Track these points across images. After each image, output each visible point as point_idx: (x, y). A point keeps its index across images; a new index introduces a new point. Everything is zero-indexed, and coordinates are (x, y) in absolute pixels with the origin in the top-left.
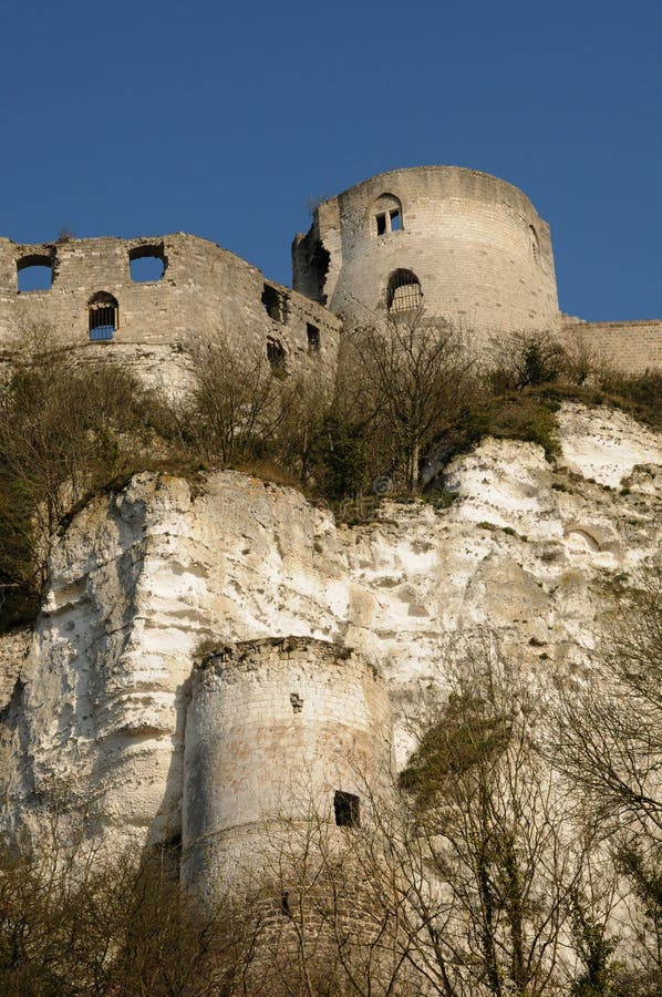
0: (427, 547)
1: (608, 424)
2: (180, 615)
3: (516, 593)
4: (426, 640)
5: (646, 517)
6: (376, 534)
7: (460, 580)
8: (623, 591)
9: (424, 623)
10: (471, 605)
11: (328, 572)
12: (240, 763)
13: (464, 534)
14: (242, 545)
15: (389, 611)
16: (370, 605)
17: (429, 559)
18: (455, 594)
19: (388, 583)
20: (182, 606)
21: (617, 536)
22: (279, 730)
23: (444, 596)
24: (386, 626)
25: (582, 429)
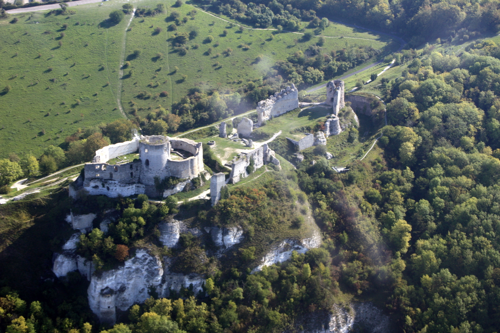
0: (122, 270)
1: (141, 251)
3: (128, 274)
5: (142, 261)
6: (118, 270)
8: (139, 270)
10: (125, 275)
13: (125, 269)
16: (117, 276)
19: (118, 274)
20: (99, 287)
25: (138, 252)
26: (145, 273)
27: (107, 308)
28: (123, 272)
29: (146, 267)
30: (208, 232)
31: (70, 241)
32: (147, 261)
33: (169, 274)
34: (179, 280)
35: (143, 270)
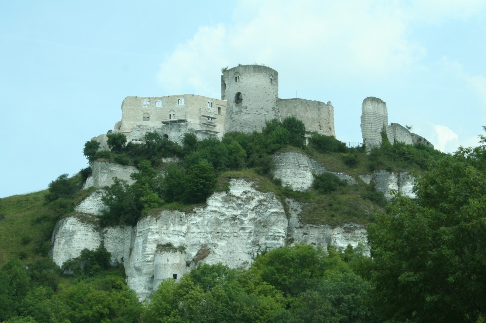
0: (201, 216)
1: (239, 183)
2: (155, 241)
3: (215, 224)
4: (199, 234)
5: (243, 203)
6: (192, 215)
7: (206, 222)
8: (236, 219)
9: (199, 230)
10: (207, 227)
11: (182, 225)
12: (160, 269)
13: (208, 213)
14: (166, 226)
15: (194, 229)
16: (190, 228)
17: (202, 218)
18: (205, 225)
19: (194, 224)
20: (155, 240)
21: (237, 208)
22: (165, 265)
23: (203, 225)
24: (193, 232)
25: (234, 185)
26: (250, 227)
27: (172, 277)
28: (204, 220)
29: (251, 215)
30: (368, 183)
31: (91, 198)
32: (254, 203)
33: (301, 227)
34: (322, 236)
35: (246, 220)
